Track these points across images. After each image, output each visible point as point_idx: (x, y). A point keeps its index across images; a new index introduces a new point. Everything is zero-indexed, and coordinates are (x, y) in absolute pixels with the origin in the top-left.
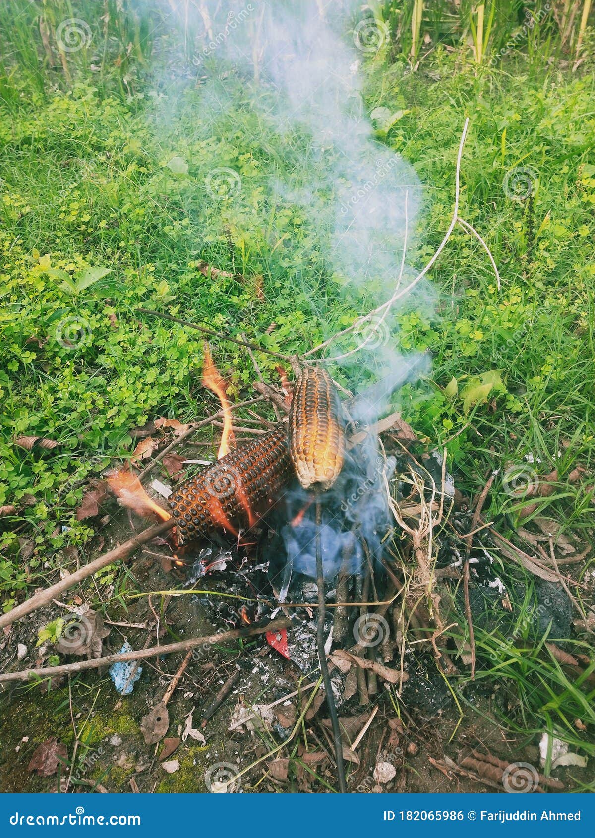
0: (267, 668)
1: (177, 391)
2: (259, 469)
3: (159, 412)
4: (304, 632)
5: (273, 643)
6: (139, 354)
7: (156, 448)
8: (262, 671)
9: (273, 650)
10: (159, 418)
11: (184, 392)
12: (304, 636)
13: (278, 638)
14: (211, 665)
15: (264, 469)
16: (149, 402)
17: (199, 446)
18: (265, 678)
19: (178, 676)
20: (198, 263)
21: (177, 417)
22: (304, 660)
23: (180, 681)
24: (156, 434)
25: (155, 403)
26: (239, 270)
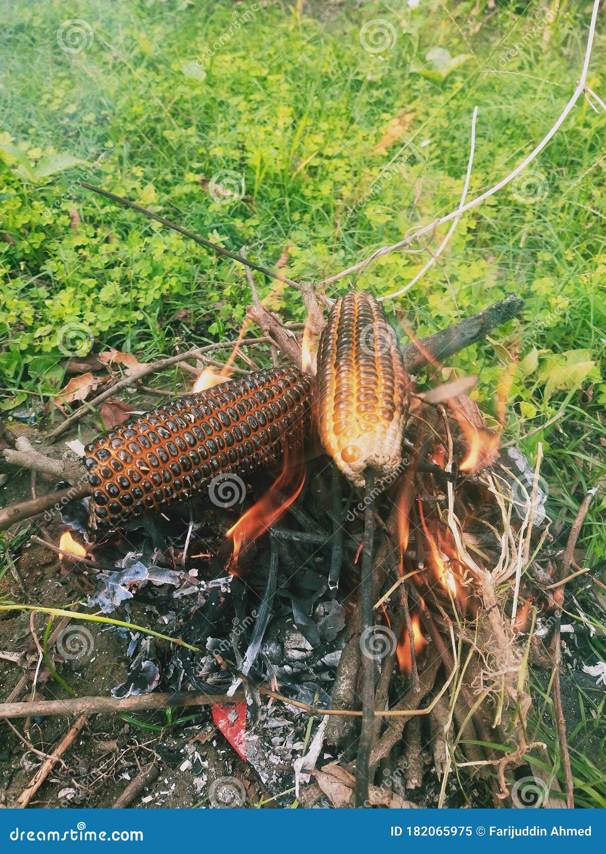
0: (205, 764)
1: (141, 318)
2: (248, 428)
3: (110, 342)
4: (276, 714)
5: (222, 724)
6: (99, 266)
7: (95, 388)
8: (197, 769)
9: (219, 736)
10: (108, 350)
11: (150, 321)
12: (274, 723)
13: (232, 717)
14: (113, 745)
15: (256, 430)
16: (98, 325)
17: (157, 395)
18: (200, 782)
19: (54, 757)
20: (199, 177)
21: (135, 353)
22: (270, 766)
23: (57, 765)
24: (101, 371)
25: (105, 328)
26: (249, 191)
